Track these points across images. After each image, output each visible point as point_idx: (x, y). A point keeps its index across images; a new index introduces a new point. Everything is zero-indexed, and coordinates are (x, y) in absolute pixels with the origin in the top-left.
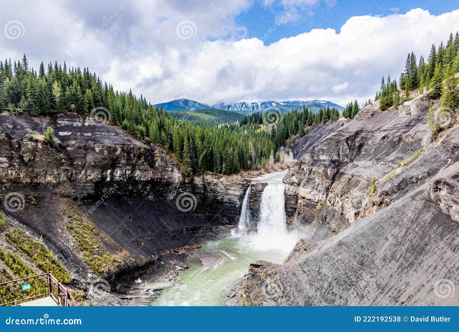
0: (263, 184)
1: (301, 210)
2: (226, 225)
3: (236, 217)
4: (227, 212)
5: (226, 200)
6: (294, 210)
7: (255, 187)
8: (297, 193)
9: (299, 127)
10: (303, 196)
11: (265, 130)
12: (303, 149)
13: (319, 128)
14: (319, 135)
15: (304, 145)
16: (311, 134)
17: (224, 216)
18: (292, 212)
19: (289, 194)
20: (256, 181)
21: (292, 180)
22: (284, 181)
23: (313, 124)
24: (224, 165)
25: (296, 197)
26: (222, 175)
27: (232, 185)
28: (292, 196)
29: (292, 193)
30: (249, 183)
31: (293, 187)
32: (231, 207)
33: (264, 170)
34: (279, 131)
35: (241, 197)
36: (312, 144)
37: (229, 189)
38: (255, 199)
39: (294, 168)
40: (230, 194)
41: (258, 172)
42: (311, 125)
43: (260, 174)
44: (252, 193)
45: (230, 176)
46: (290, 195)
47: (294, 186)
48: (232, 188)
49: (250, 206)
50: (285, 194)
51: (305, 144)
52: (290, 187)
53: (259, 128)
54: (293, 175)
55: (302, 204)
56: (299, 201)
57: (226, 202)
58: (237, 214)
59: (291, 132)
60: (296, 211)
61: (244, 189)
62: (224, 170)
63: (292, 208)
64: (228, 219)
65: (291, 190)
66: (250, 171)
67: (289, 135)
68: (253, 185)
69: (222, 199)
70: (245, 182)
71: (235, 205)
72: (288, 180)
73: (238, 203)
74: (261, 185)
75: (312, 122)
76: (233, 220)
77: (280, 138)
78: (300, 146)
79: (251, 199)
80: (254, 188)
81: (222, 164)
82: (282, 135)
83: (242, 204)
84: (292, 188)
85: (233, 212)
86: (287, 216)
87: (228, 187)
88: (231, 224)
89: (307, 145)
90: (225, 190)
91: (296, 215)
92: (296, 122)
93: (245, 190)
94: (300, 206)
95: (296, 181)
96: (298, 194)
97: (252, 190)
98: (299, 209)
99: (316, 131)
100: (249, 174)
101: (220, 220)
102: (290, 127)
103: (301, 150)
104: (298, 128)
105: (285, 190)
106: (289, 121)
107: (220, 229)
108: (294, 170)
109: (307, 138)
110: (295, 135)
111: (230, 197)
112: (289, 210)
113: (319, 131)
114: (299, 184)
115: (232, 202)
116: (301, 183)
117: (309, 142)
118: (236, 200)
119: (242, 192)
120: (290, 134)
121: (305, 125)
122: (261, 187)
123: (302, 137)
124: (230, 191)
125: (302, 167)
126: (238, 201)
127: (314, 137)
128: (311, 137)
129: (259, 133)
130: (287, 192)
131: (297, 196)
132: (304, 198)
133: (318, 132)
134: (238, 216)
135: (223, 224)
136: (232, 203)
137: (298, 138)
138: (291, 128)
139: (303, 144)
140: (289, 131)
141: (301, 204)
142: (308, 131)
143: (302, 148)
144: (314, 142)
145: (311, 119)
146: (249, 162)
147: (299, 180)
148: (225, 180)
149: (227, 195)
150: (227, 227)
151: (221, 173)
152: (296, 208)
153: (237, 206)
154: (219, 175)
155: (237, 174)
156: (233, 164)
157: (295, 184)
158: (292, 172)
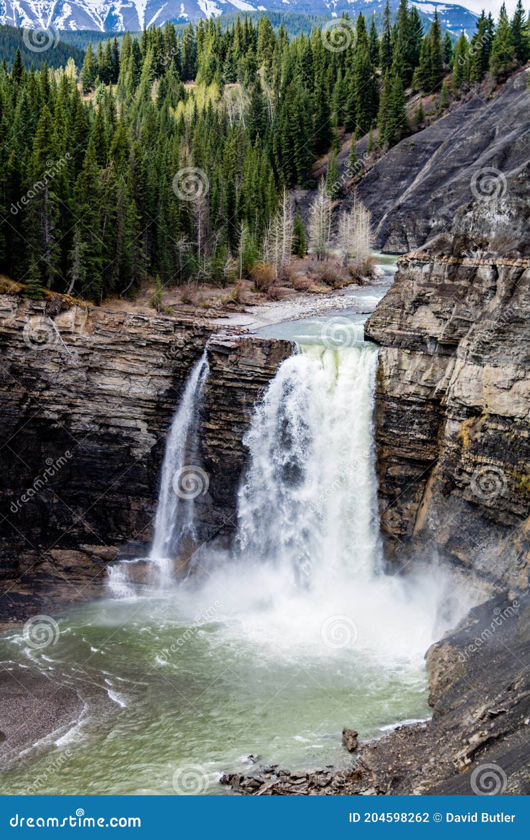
0: (270, 344)
1: (461, 472)
2: (86, 547)
3: (134, 506)
4: (88, 483)
5: (83, 423)
6: (417, 473)
7: (232, 357)
8: (439, 386)
9: (382, 98)
10: (472, 402)
11: (218, 108)
12: (401, 200)
13: (476, 104)
14: (476, 138)
15: (403, 183)
16: (435, 131)
17: (75, 501)
18: (409, 479)
19: (397, 392)
20: (230, 330)
21: (416, 325)
22: (376, 333)
23: (445, 83)
24: (79, 247)
25: (429, 408)
26: (67, 297)
27: (114, 350)
28: (411, 403)
29: (412, 389)
30: (198, 342)
31: (418, 361)
32: (107, 456)
33: (251, 284)
34: (288, 114)
35: (158, 408)
36: (444, 178)
37: (99, 370)
38: (231, 417)
39: (426, 268)
40: (107, 395)
41: (226, 294)
42: (437, 90)
43: (237, 301)
44: (216, 387)
45: (104, 307)
46: (400, 400)
47: (428, 356)
48: (118, 365)
49: (202, 451)
50: (381, 396)
51: (409, 175)
52: (405, 357)
53: (183, 96)
54: (420, 302)
55: (466, 442)
56: (451, 427)
57: (83, 434)
58: (140, 494)
59: (340, 124)
60: (427, 476)
61: (176, 370)
62: (77, 271)
63: (412, 462)
64: (92, 517)
65: (408, 377)
66: (190, 286)
67: (331, 136)
68: (223, 352)
69: (66, 417)
70: (181, 337)
71: (128, 449)
72: (394, 328)
73: (145, 437)
74: (259, 350)
75: (441, 73)
76: (119, 521)
77: (291, 145)
78: (383, 185)
79: (208, 420)
80: (224, 366)
81: (67, 244)
82: (301, 134)
83: (161, 444)
84: (412, 364)
85: (116, 483)
86: (385, 503)
87: (96, 358)
88: (110, 543)
89: (417, 181)
90: (83, 375)
91: (429, 494)
92: (365, 72)
93: (180, 378)
94: (458, 452)
95: (437, 329)
96: (442, 392)
97: (215, 373)
98: (450, 463)
99: (462, 120)
100: (189, 302)
101: (54, 519)
102: (335, 96)
103: (391, 208)
104: (376, 101)
105: (380, 376)
106: (330, 70)
107: (54, 562)
108: (428, 275)
109: (417, 149)
110: (362, 134)
111: (104, 409)
112: (395, 471)
113: (477, 116)
114: (449, 348)
115: (113, 431)
116: (463, 343)
117: (427, 167)
118: (132, 423)
119: (166, 384)
120: (337, 131)
121: (406, 86)
122: (260, 358)
123: (393, 142)
124: (107, 380)
125: (467, 262)
126: (143, 426)
127: (451, 143)
128: (437, 145)
129: (189, 119)
130: (387, 382)
131: (436, 402)
132: (474, 412)
133: (468, 124)
134: (144, 503)
135: (70, 543)
136: (115, 439)
137: (374, 148)
138: (342, 100)
139: (402, 178)
140: (333, 116)
141: (460, 441)
142: (420, 118)
143: (397, 196)
144: (453, 171)
145: (437, 61)
146: (181, 244)
147: (453, 328)
148: (82, 323)
149: (89, 396)
150: (89, 554)
151: (60, 286)
152: (433, 463)
153: (138, 453)
154: (53, 295)
155: (130, 297)
156: (115, 245)
157: (431, 348)
158: (416, 289)
